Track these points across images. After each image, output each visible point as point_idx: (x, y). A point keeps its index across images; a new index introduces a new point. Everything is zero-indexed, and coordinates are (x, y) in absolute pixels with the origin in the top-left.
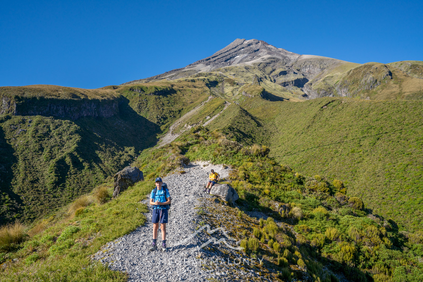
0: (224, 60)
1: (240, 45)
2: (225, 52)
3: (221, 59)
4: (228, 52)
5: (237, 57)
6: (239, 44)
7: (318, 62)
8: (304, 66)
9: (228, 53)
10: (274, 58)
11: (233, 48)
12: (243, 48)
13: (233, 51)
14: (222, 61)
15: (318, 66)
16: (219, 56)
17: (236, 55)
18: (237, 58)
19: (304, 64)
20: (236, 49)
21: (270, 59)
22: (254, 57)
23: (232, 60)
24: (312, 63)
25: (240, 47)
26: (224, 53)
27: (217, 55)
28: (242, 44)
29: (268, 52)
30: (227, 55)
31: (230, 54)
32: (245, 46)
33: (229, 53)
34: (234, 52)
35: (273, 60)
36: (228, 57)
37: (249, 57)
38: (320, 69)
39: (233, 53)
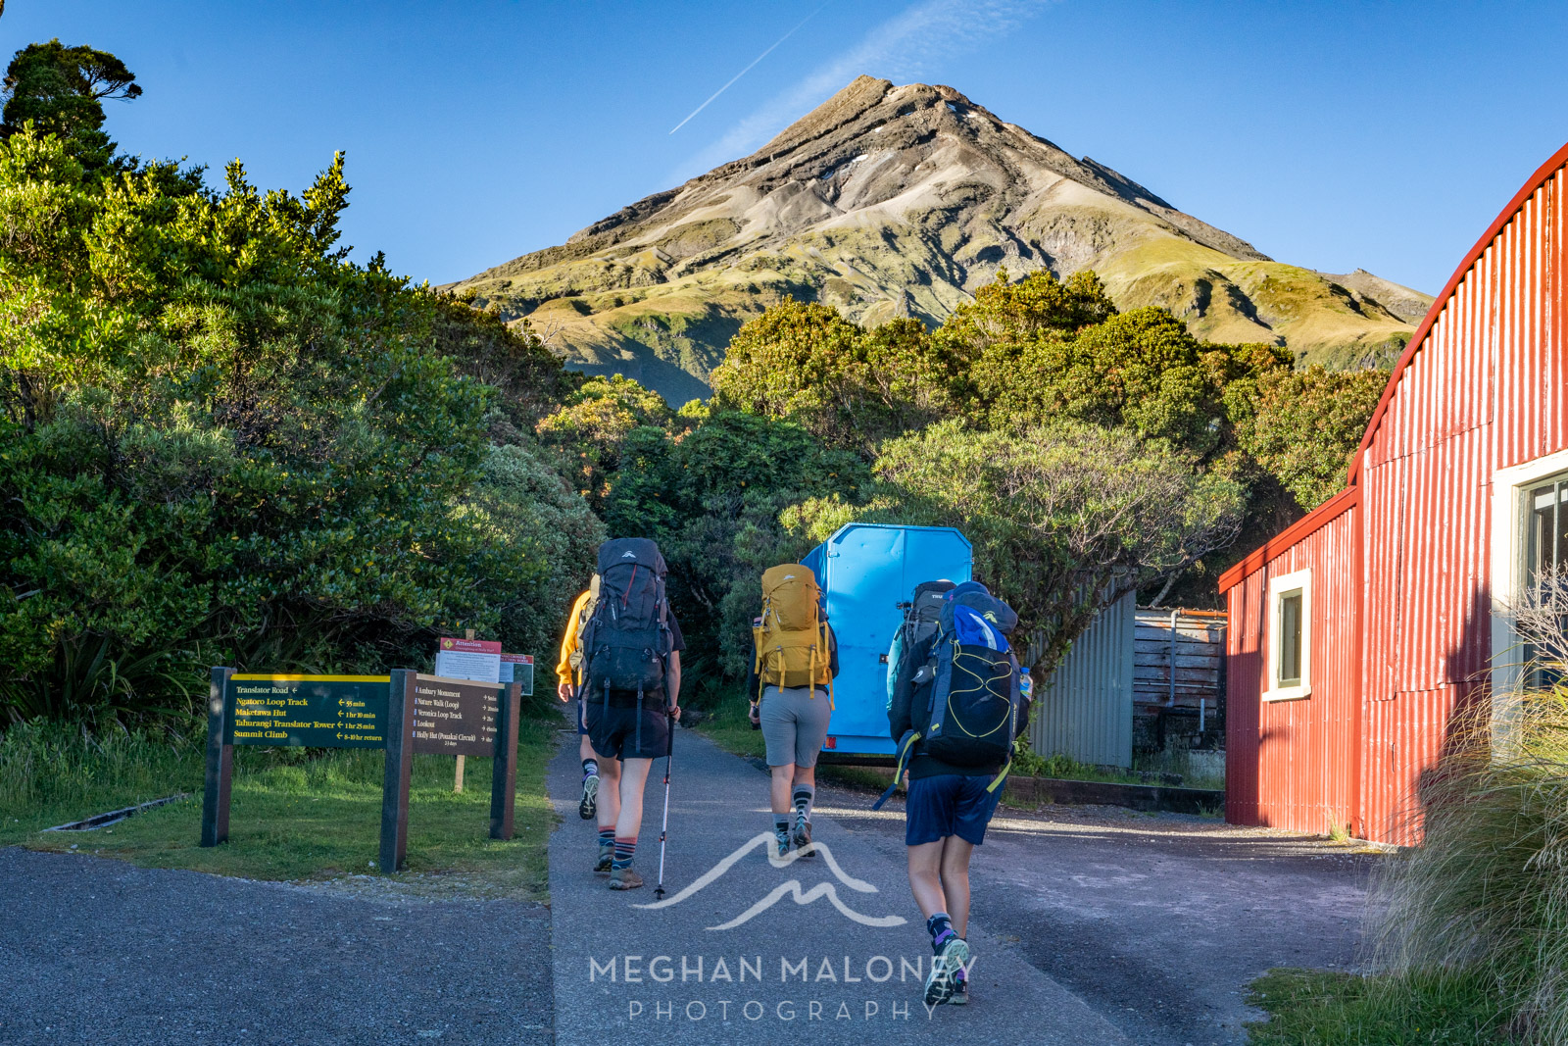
0: (815, 172)
1: (871, 106)
2: (821, 136)
3: (808, 165)
4: (828, 136)
5: (859, 158)
6: (867, 106)
7: (1091, 225)
8: (1052, 233)
9: (827, 141)
10: (974, 187)
11: (847, 122)
12: (882, 122)
13: (845, 133)
14: (810, 176)
15: (1089, 237)
16: (798, 150)
17: (857, 152)
18: (858, 163)
19: (1052, 224)
20: (856, 127)
21: (962, 190)
22: (914, 167)
23: (842, 172)
24: (1076, 226)
25: (870, 117)
26: (816, 138)
27: (791, 144)
28: (877, 103)
29: (964, 147)
30: (825, 148)
31: (835, 146)
32: (887, 116)
33: (834, 141)
34: (851, 139)
35: (970, 193)
36: (831, 158)
37: (897, 164)
38: (1092, 249)
39: (846, 145)
